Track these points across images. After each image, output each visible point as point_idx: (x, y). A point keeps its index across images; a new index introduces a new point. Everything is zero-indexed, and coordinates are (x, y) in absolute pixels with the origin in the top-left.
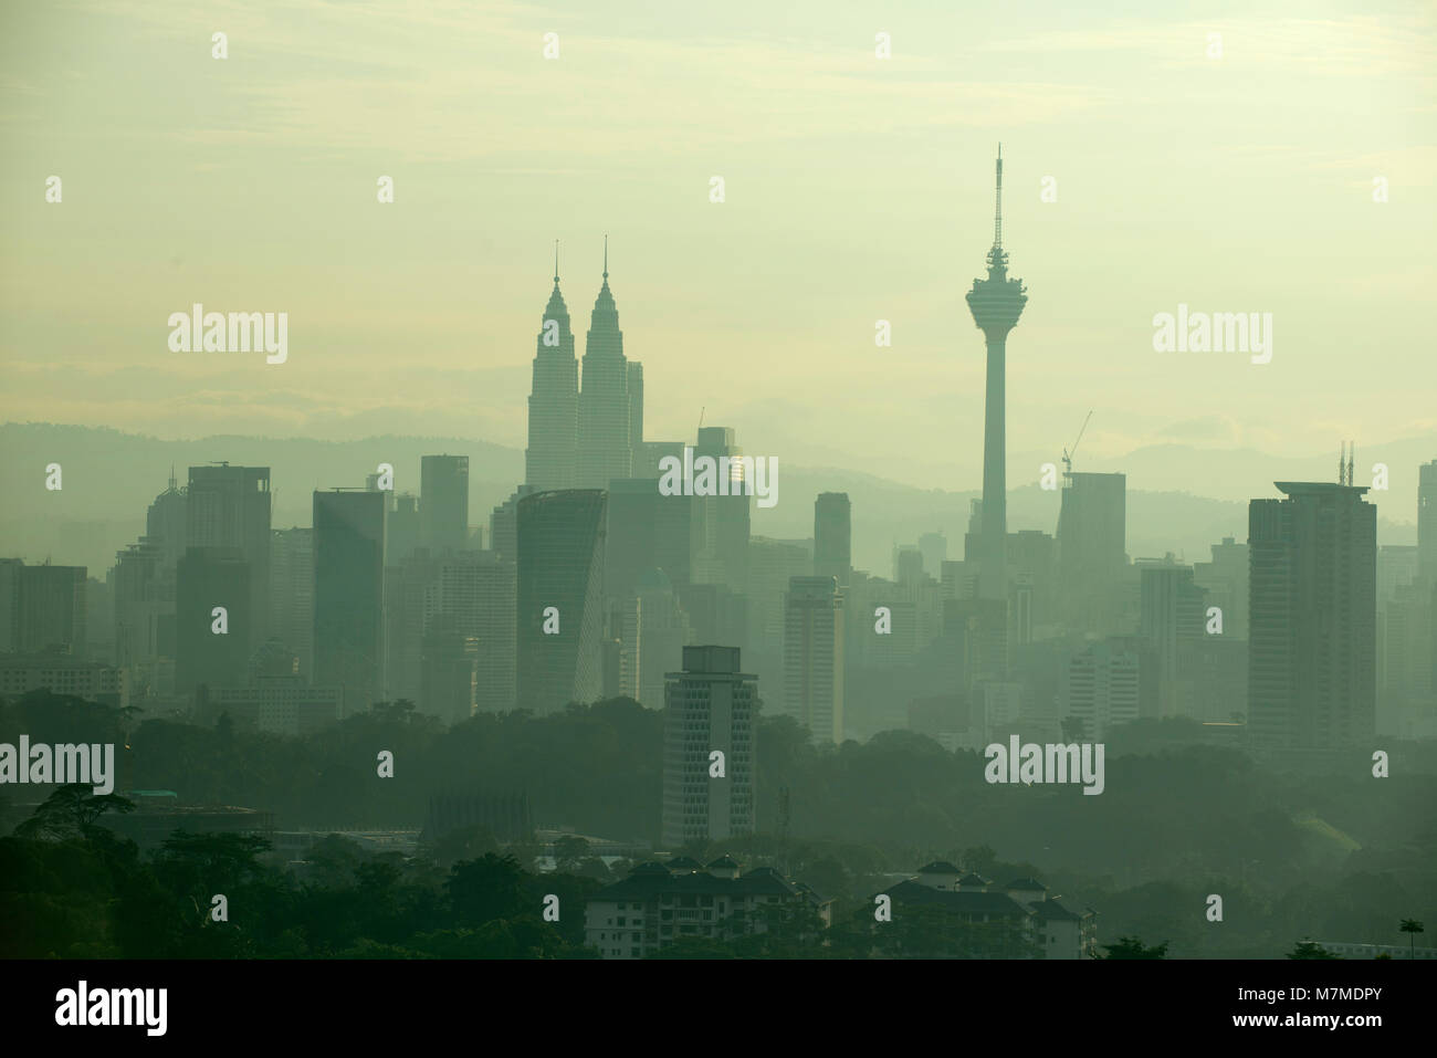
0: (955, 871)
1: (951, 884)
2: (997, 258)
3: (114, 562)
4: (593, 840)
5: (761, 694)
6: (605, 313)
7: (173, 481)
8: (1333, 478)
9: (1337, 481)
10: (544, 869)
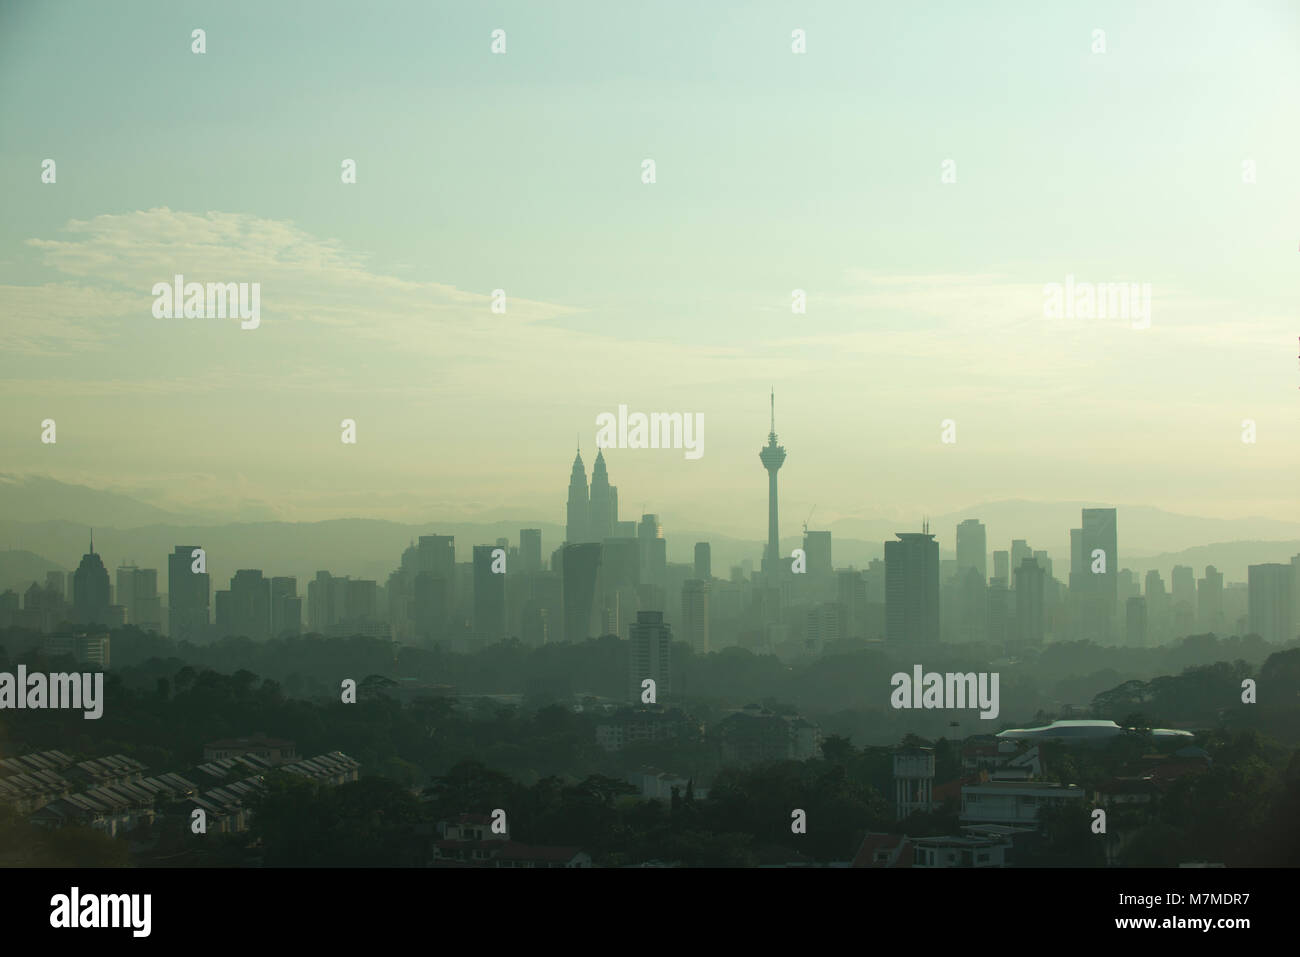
0: (759, 708)
1: (757, 713)
2: (773, 437)
3: (388, 578)
4: (599, 698)
5: (673, 632)
6: (600, 464)
7: (412, 543)
8: (919, 530)
9: (921, 532)
10: (577, 710)
